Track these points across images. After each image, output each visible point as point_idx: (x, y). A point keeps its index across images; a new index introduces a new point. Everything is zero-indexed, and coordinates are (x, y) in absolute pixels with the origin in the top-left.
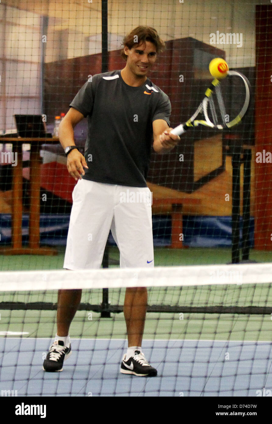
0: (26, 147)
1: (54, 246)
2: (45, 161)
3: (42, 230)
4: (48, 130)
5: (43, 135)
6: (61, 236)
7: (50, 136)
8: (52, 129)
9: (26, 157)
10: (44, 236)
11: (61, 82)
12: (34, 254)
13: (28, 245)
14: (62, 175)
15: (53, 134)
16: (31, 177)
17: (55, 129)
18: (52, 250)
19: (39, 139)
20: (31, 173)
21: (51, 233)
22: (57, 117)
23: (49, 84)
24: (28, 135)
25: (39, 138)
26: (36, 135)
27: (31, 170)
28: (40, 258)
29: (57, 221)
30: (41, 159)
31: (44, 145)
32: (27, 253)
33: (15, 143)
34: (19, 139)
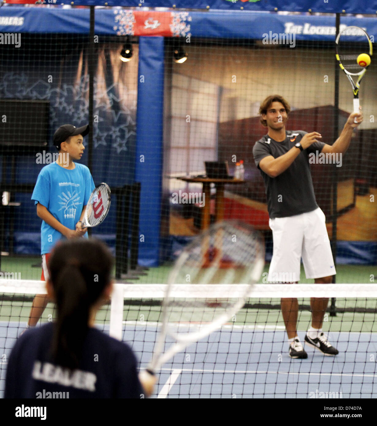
5: (226, 177)
7: (232, 177)
8: (234, 173)
11: (233, 137)
14: (234, 208)
15: (234, 176)
19: (222, 180)
22: (238, 164)
24: (215, 177)
31: (227, 186)
33: (204, 183)
34: (208, 180)
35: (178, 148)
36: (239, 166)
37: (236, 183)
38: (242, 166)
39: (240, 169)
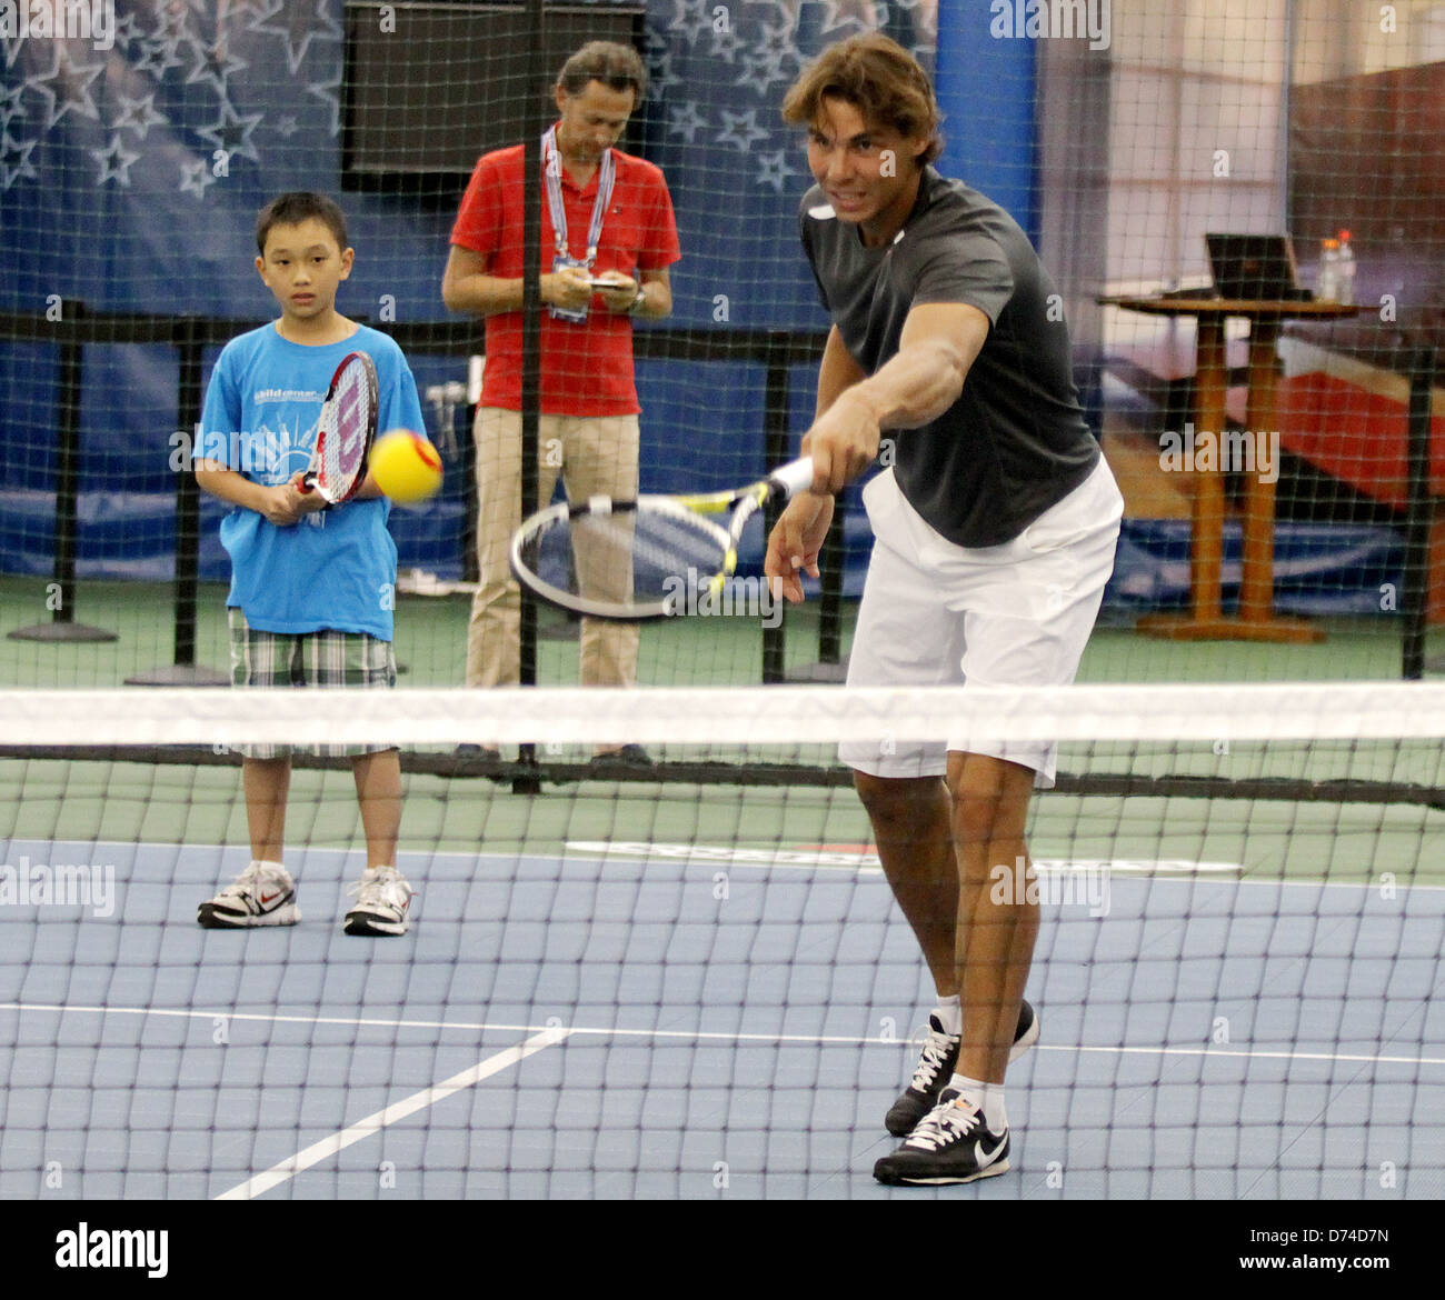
0: (1237, 329)
1: (1305, 617)
2: (1291, 370)
3: (1282, 568)
4: (1303, 278)
5: (1290, 294)
6: (1341, 587)
7: (1307, 295)
8: (1313, 278)
9: (1237, 357)
10: (1287, 587)
11: (1345, 141)
12: (1260, 638)
13: (1242, 613)
14: (1346, 412)
15: (1315, 292)
16: (1249, 414)
17: (1321, 277)
18: (1309, 628)
19: (1280, 305)
20: (1250, 403)
21: (1310, 578)
22: (1330, 243)
23: (1308, 144)
24: (1249, 293)
25: (1281, 302)
26: (1271, 293)
27: (1250, 394)
28: (1276, 652)
29: (1327, 543)
30: (1279, 362)
31: (1288, 323)
32: (1240, 637)
33: (1203, 316)
34: (1217, 303)
35: (1130, 184)
36: (1336, 250)
37: (1328, 314)
38: (1346, 252)
39: (1340, 261)
